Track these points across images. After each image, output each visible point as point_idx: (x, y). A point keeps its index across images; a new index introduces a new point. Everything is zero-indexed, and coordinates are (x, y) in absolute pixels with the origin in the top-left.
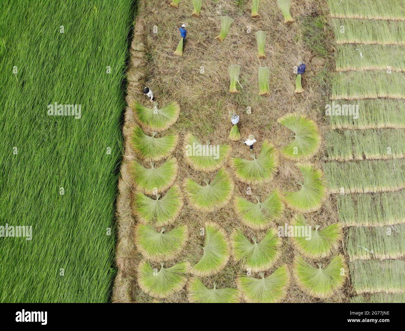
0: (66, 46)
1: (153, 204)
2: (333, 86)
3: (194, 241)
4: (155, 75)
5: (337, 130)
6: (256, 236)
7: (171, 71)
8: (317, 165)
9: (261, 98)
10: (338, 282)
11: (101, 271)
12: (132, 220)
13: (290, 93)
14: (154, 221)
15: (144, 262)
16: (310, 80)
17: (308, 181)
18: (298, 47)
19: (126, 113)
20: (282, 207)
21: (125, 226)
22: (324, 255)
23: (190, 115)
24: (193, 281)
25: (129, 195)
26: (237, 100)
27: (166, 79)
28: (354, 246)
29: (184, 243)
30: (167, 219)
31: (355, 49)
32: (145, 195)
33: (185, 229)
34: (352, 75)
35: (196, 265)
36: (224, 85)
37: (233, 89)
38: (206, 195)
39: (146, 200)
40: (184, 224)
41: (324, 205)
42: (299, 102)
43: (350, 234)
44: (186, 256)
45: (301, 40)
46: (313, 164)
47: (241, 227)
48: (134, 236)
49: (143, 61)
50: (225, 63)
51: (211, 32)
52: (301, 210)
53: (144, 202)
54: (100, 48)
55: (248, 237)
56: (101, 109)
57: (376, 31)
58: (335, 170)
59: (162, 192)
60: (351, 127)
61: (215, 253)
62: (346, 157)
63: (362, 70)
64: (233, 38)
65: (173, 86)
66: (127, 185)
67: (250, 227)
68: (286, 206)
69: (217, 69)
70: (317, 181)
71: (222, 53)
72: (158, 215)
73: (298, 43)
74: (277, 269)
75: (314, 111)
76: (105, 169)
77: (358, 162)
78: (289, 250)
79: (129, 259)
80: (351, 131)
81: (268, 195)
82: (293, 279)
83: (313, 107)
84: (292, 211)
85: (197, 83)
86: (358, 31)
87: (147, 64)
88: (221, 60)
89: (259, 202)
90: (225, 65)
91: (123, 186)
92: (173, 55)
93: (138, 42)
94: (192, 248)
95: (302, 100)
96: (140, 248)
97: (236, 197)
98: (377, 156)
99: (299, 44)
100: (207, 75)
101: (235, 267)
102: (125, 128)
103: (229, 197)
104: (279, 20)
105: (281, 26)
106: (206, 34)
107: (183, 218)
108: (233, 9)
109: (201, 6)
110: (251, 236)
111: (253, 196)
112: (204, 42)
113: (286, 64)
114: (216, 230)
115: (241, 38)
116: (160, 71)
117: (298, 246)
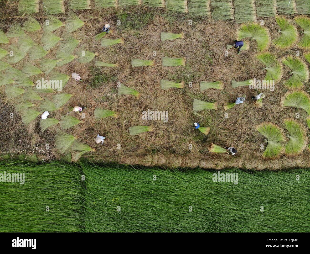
2: (177, 10)
4: (170, 146)
5: (211, 11)
6: (289, 72)
8: (238, 27)
9: (188, 64)
12: (285, 158)
13: (183, 43)
14: (282, 143)
16: (172, 27)
17: (249, 34)
18: (144, 34)
20: (268, 53)
21: (289, 163)
25: (267, 162)
27: (173, 136)
28: (288, 9)
29: (296, 121)
30: (280, 134)
32: (265, 150)
33: (286, 121)
35: (308, 113)
37: (181, 85)
40: (283, 122)
41: (265, 25)
42: (190, 36)
43: (281, 11)
44: (303, 120)
45: (139, 31)
46: (238, 30)
47: (283, 82)
48: (294, 156)
50: (159, 91)
51: (133, 103)
53: (270, 150)
58: (241, 15)
61: (300, 100)
62: (230, 7)
64: (137, 85)
67: (282, 75)
68: (267, 50)
69: (164, 97)
71: (151, 93)
72: (278, 140)
73: (142, 34)
75: (197, 26)
81: (260, 62)
85: (175, 113)
87: (161, 153)
88: (156, 95)
89: (266, 69)
92: (153, 132)
93: (144, 161)
95: (189, 34)
104: (120, 48)
105: (127, 46)
106: (134, 106)
107: (279, 122)
108: (111, 84)
109: (108, 110)
110: (288, 75)
111: (262, 72)
112: (141, 108)
113: (159, 44)
114: (286, 99)
115: (137, 79)
116: (166, 142)
117: (292, 45)
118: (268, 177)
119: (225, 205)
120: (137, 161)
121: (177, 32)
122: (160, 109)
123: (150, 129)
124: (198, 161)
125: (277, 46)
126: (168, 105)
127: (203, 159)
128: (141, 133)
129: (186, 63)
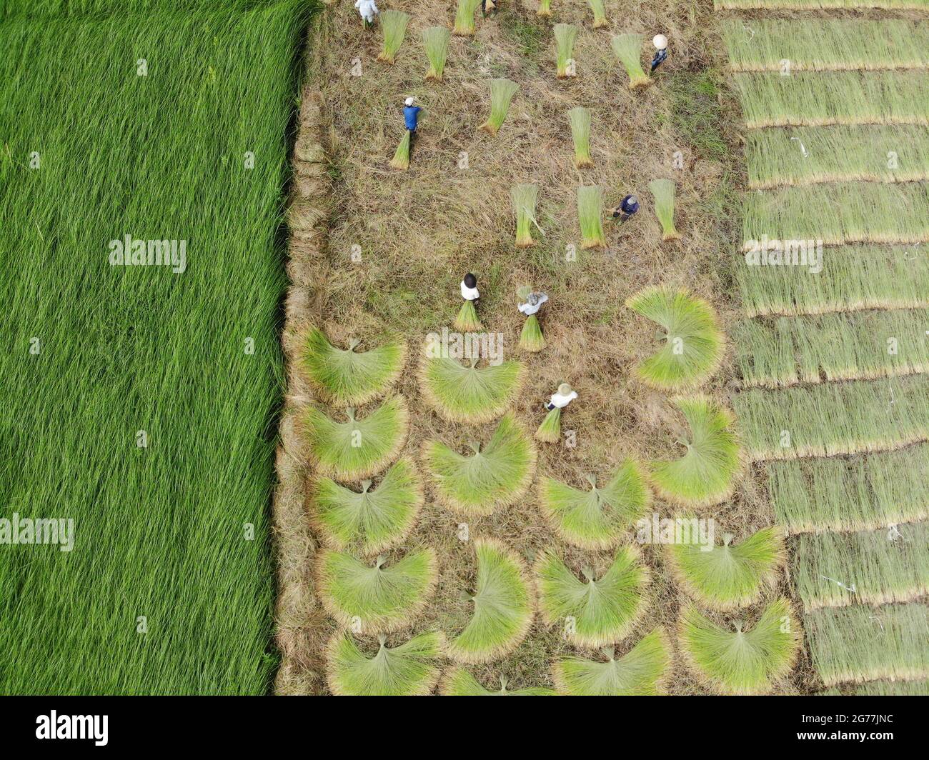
1: (354, 504)
2: (745, 223)
3: (451, 585)
4: (351, 215)
5: (759, 319)
6: (592, 566)
7: (386, 203)
8: (720, 399)
9: (587, 256)
10: (782, 662)
11: (244, 661)
12: (309, 542)
13: (650, 241)
14: (360, 541)
15: (341, 637)
16: (693, 210)
17: (700, 434)
18: (662, 139)
19: (288, 301)
20: (647, 497)
21: (293, 555)
22: (747, 601)
23: (432, 297)
24: (454, 676)
25: (300, 483)
26: (533, 262)
27: (375, 222)
28: (813, 577)
29: (429, 590)
30: (388, 535)
31: (788, 138)
32: (338, 483)
33: (429, 557)
34: (785, 195)
35: (459, 638)
36: (503, 231)
38: (474, 476)
39: (340, 495)
40: (426, 545)
41: (739, 488)
42: (672, 260)
43: (803, 550)
44: (436, 618)
45: (670, 125)
46: (710, 398)
47: (557, 547)
48: (315, 579)
49: (321, 185)
50: (505, 182)
51: (469, 115)
52: (689, 503)
53: (335, 499)
54: (225, 159)
55: (573, 569)
56: (232, 294)
57: (834, 96)
58: (761, 409)
59: (376, 474)
60: (789, 309)
61: (501, 608)
62: (783, 377)
63: (807, 183)
64: (519, 125)
65: (392, 237)
66: (295, 462)
67: (578, 545)
68: (655, 493)
69: (487, 196)
70: (720, 434)
71: (496, 161)
72: (368, 528)
73: (663, 131)
74: (642, 637)
75: (705, 278)
76: (245, 429)
77: (809, 387)
78: (666, 593)
79: (306, 630)
80: (791, 319)
81: (613, 471)
82: (679, 660)
83: (704, 269)
84: (670, 505)
85: (443, 227)
86: (793, 97)
87: (330, 190)
88: (493, 176)
89: (594, 487)
90: (504, 187)
91: (286, 466)
92: (387, 169)
93: (309, 142)
94: (448, 601)
95: (678, 255)
96: (331, 605)
97: (543, 479)
98: (852, 372)
99: (665, 133)
100: (465, 210)
101: (546, 638)
102: (286, 334)
103: (527, 480)
104: (617, 82)
105: (623, 95)
106: (459, 119)
107: (424, 532)
108: (515, 62)
109: (444, 58)
110: (579, 566)
111: (581, 475)
112: (455, 136)
113: (639, 177)
114: (501, 557)
115: (536, 125)
116: (360, 204)
117: (687, 584)
118: (251, 479)
121: (681, 224)
122: (455, 187)
126: (465, 208)
127: (312, 295)
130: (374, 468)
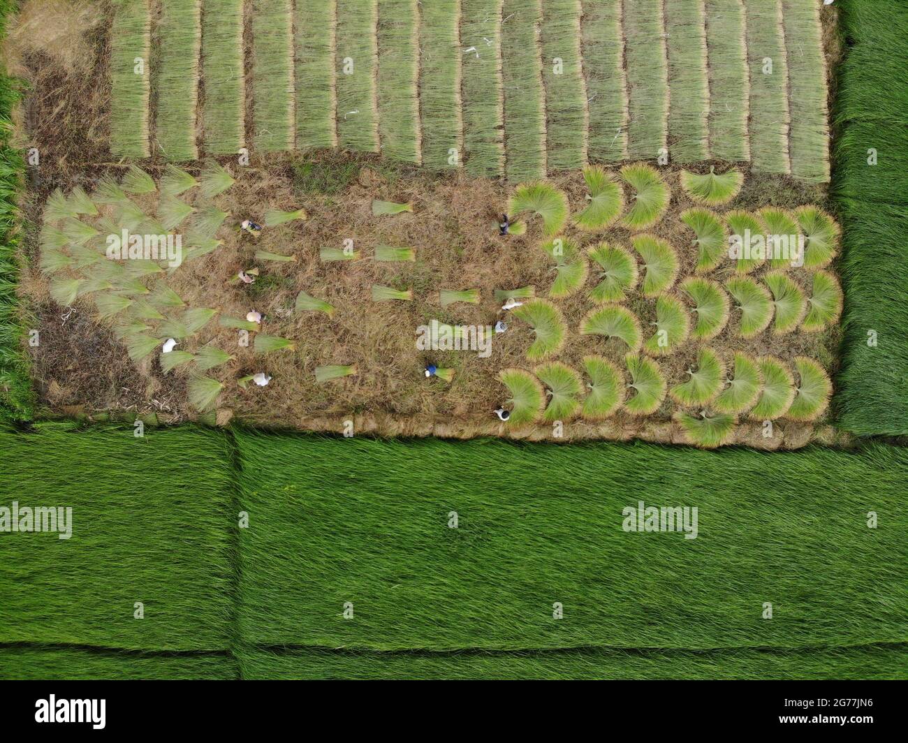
0: (345, 523)
1: (559, 398)
2: (403, 159)
3: (601, 348)
4: (386, 400)
5: (464, 160)
6: (598, 273)
7: (380, 378)
8: (511, 191)
9: (421, 258)
10: (653, 175)
11: (638, 456)
12: (578, 422)
13: (412, 220)
14: (578, 396)
15: (627, 407)
16: (393, 190)
17: (531, 205)
18: (344, 203)
21: (585, 431)
22: (621, 191)
24: (648, 349)
27: (392, 384)
28: (611, 152)
29: (605, 360)
30: (575, 381)
31: (345, 121)
32: (546, 408)
33: (588, 359)
34: (385, 131)
35: (629, 346)
36: (401, 308)
37: (407, 295)
38: (546, 333)
39: (553, 406)
40: (582, 360)
41: (561, 187)
42: (425, 208)
43: (596, 155)
44: (619, 357)
45: (333, 197)
46: (510, 197)
47: (586, 290)
48: (597, 420)
49: (369, 417)
50: (369, 305)
51: (322, 324)
52: (567, 216)
53: (555, 409)
55: (598, 283)
56: (439, 468)
57: (315, 84)
58: (517, 168)
59: (543, 387)
60: (460, 141)
61: (615, 323)
62: (500, 151)
63: (377, 114)
64: (330, 293)
66: (535, 431)
67: (586, 279)
68: (561, 234)
69: (378, 316)
70: (531, 193)
71: (354, 309)
72: (571, 392)
73: (339, 202)
74: (635, 249)
75: (437, 190)
76: (517, 458)
77: (506, 137)
78: (614, 234)
79: (623, 424)
80: (466, 141)
81: (547, 255)
82: (649, 231)
83: (432, 189)
85: (397, 344)
86: (316, 111)
87: (371, 411)
88: (364, 312)
89: (556, 267)
90: (372, 306)
91: (537, 436)
94: (610, 350)
95: (422, 204)
96: (610, 412)
97: (550, 295)
98: (499, 109)
99: (338, 200)
101: (632, 300)
102: (463, 437)
103: (551, 304)
104: (301, 227)
105: (311, 224)
106: (325, 331)
107: (575, 361)
108: (283, 292)
109: (279, 338)
110: (597, 279)
111: (549, 274)
112: (336, 333)
113: (369, 221)
114: (590, 321)
115: (330, 283)
116: (379, 394)
117: (609, 222)
118: (545, 453)
119: (472, 498)
120: (328, 426)
121: (402, 200)
122: (371, 335)
123: (352, 371)
124: (430, 425)
125: (580, 226)
126: (385, 330)
127: (439, 422)
128: (337, 378)
129: (417, 257)
130: (539, 388)
